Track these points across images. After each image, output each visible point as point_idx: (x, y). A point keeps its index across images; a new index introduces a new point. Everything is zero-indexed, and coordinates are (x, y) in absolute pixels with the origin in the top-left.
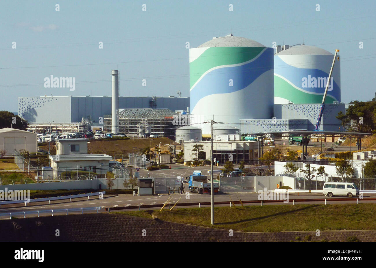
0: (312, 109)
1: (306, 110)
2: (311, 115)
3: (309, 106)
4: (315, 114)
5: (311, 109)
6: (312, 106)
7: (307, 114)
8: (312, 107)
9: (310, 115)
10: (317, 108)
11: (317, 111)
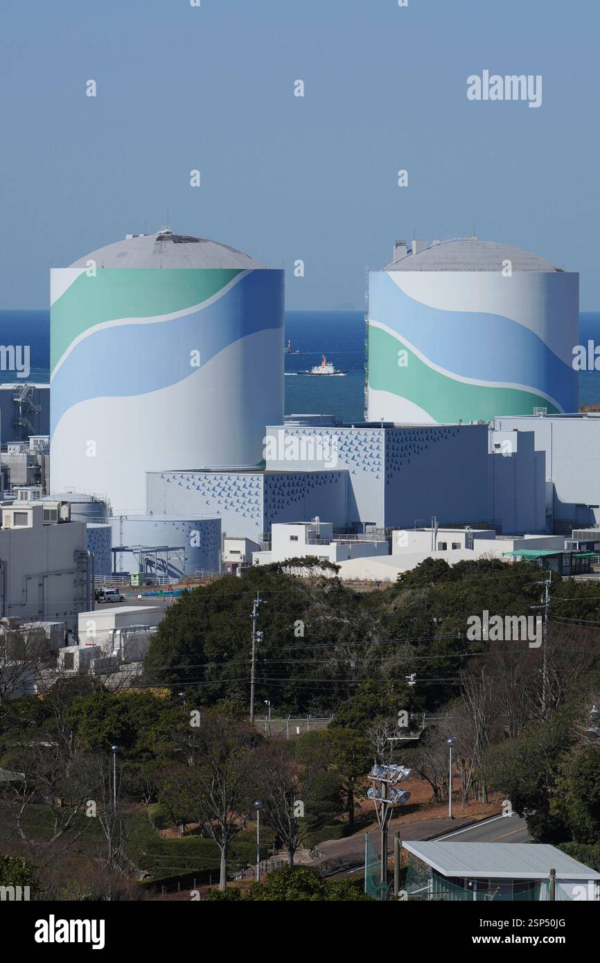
0: (360, 444)
1: (344, 446)
2: (355, 458)
3: (351, 433)
4: (365, 457)
5: (356, 443)
6: (359, 434)
7: (347, 456)
8: (359, 436)
9: (353, 458)
10: (372, 440)
11: (371, 448)
